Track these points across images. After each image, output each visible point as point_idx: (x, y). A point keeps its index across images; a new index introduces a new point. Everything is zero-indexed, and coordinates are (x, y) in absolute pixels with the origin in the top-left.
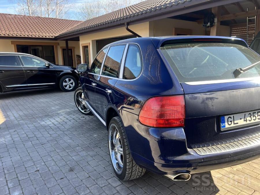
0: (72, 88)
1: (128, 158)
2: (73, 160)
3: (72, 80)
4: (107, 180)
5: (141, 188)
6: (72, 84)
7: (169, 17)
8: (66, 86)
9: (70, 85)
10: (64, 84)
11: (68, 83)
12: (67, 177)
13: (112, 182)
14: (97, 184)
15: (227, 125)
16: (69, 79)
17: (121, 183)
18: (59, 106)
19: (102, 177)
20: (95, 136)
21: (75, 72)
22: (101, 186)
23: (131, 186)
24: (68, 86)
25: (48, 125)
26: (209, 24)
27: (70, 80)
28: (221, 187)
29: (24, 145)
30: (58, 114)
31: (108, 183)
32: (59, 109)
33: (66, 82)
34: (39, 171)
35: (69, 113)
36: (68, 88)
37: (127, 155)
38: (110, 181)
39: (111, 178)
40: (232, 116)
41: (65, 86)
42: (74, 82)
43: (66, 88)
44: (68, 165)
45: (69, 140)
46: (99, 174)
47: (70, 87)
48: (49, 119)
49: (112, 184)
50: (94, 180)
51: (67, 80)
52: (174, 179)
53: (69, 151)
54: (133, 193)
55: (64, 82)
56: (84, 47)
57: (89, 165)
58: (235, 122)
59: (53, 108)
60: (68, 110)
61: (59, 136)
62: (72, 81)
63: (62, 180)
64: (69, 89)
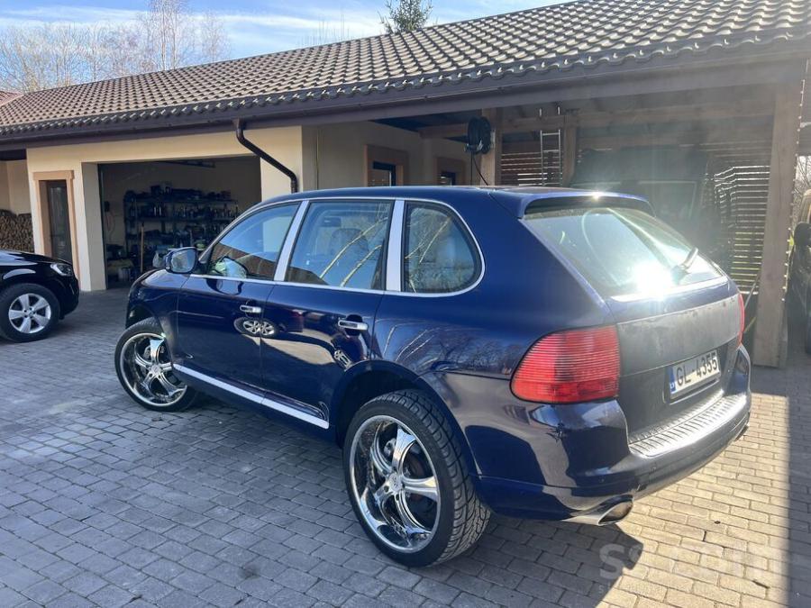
0: (41, 328)
1: (459, 498)
2: (231, 547)
3: (42, 299)
4: (375, 578)
5: (476, 577)
6: (42, 312)
7: (376, 118)
8: (19, 322)
9: (35, 316)
10: (13, 314)
11: (29, 312)
12: (254, 595)
13: (394, 579)
14: (356, 593)
15: (678, 387)
16: (30, 298)
17: (418, 578)
18: (35, 394)
19: (356, 572)
20: (247, 469)
21: (53, 270)
22: (373, 594)
23: (449, 577)
24: (27, 322)
25: (49, 459)
26: (481, 146)
27: (33, 301)
28: (640, 536)
29: (12, 532)
30: (55, 419)
31: (385, 585)
32: (47, 403)
33: (18, 306)
34: (143, 597)
35: (95, 412)
36: (26, 328)
37: (455, 491)
38: (383, 576)
39: (381, 568)
40: (681, 366)
41: (13, 321)
42: (49, 307)
43: (20, 329)
44: (226, 562)
45: (169, 492)
46: (342, 566)
47: (34, 324)
48: (33, 438)
49: (396, 583)
50: (340, 585)
51: (24, 299)
52: (601, 522)
53: (198, 524)
54: (462, 592)
55: (13, 308)
56: (44, 184)
57: (292, 549)
58: (688, 378)
59: (16, 402)
60: (83, 403)
61: (122, 486)
62: (42, 302)
63: (240, 605)
64: (31, 332)
